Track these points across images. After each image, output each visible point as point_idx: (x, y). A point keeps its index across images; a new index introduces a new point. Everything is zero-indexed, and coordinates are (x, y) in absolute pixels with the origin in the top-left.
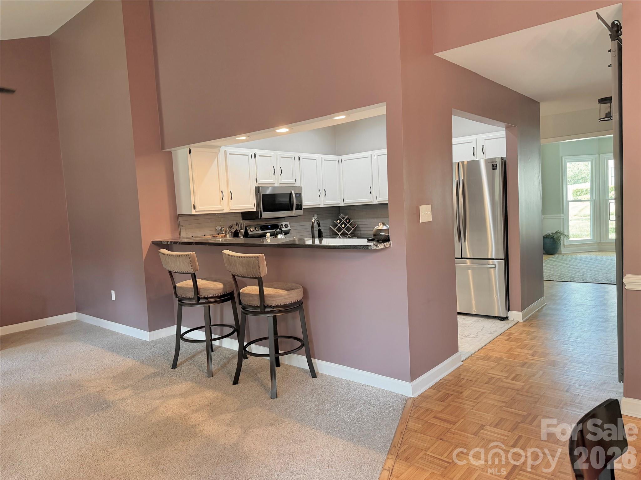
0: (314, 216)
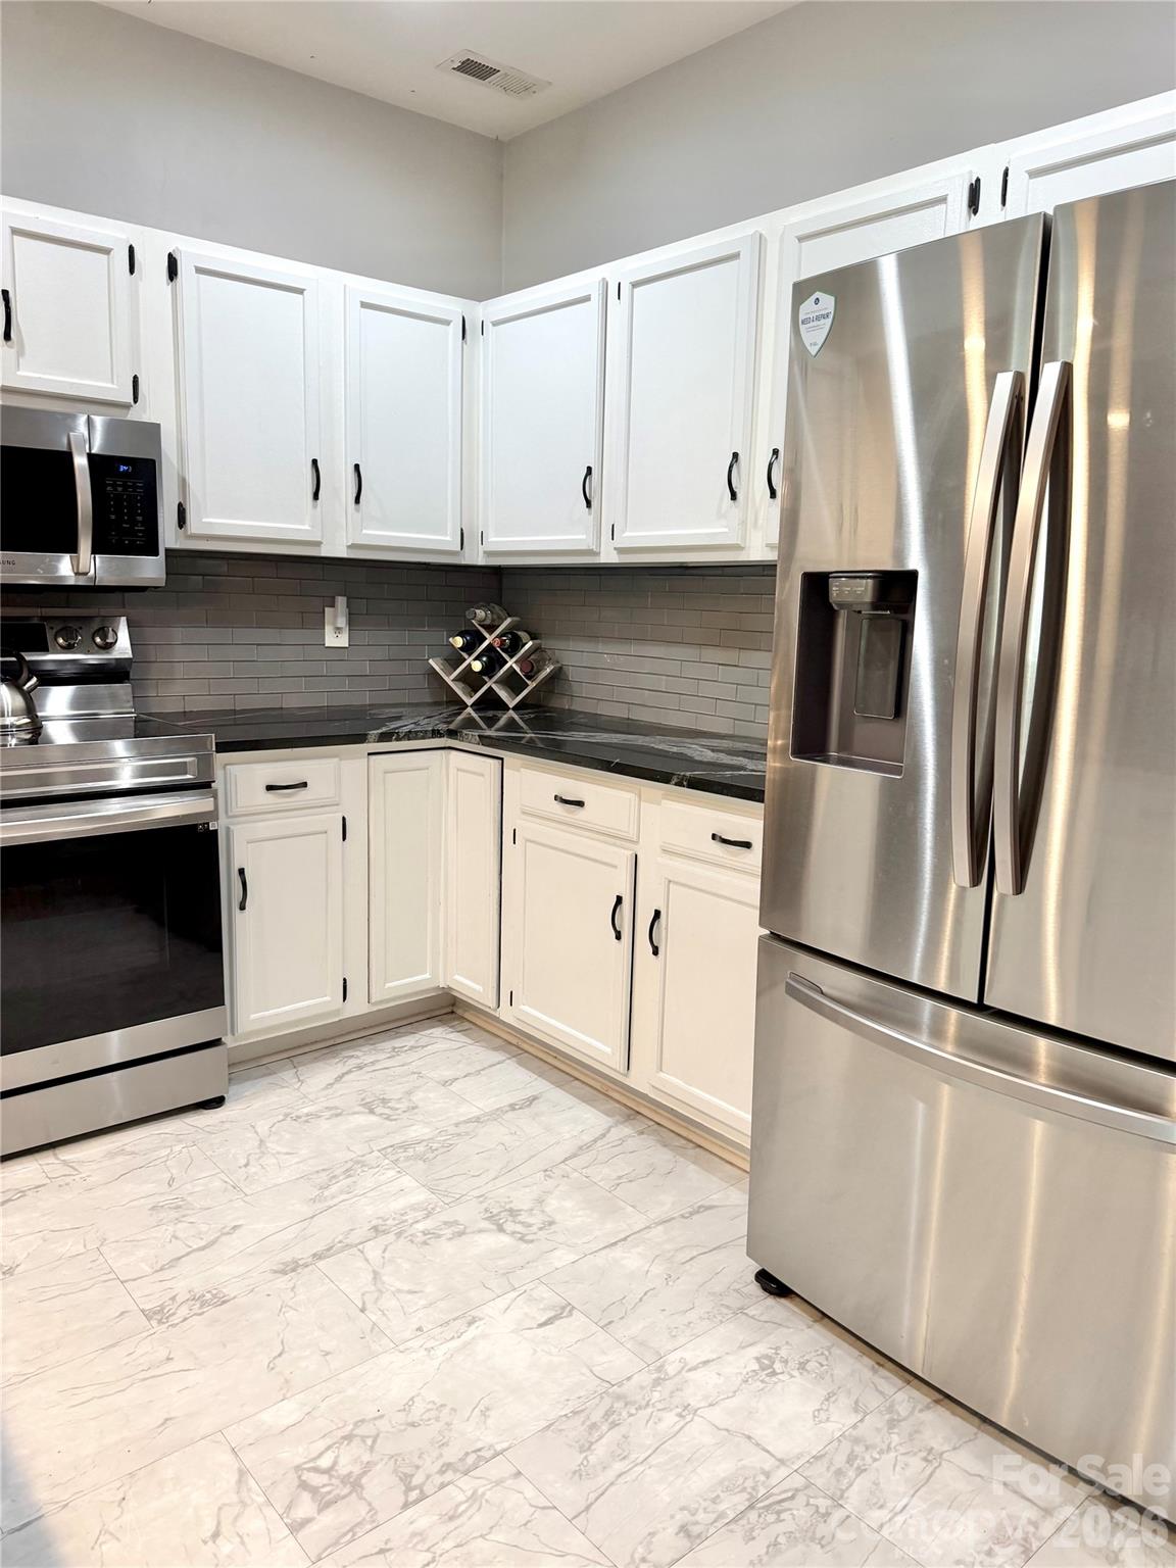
0: (333, 606)
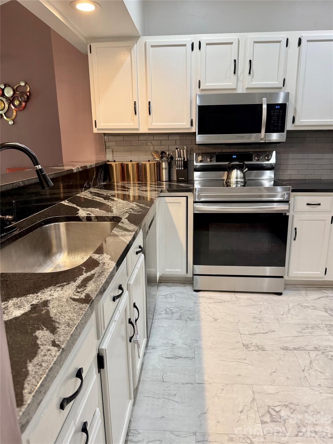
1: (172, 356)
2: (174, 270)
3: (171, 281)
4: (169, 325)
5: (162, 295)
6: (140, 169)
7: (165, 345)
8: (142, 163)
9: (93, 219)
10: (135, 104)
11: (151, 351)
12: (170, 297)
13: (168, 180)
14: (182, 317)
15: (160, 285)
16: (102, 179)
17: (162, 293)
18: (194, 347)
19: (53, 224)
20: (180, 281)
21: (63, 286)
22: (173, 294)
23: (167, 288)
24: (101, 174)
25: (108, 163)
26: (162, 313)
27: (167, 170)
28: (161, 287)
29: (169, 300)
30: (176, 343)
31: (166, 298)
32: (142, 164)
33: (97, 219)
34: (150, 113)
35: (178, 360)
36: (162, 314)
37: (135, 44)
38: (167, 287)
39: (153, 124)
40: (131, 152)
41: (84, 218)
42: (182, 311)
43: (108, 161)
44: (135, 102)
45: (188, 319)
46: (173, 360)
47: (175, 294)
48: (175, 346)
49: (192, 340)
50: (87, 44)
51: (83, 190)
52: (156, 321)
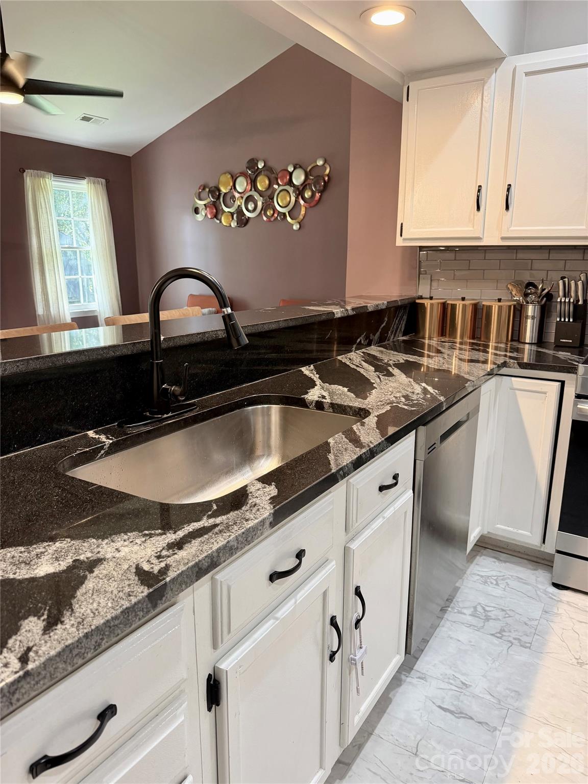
1: (452, 709)
2: (515, 531)
3: (507, 549)
4: (470, 642)
5: (479, 574)
6: (479, 314)
7: (447, 680)
8: (484, 303)
9: (326, 406)
10: (479, 191)
11: (415, 681)
12: (495, 583)
13: (536, 342)
14: (504, 633)
15: (482, 553)
16: (401, 330)
17: (480, 570)
18: (508, 706)
19: (260, 406)
20: (528, 555)
21: (151, 536)
22: (502, 580)
23: (494, 562)
24: (400, 322)
25: (418, 301)
26: (465, 611)
27: (537, 321)
28: (483, 557)
29: (490, 589)
30: (470, 684)
31: (486, 582)
32: (483, 305)
33: (333, 408)
34: (507, 208)
35: (462, 720)
36: (464, 614)
37: (492, 74)
38: (496, 560)
39: (512, 228)
40: (467, 282)
41: (312, 404)
42: (509, 620)
43: (421, 298)
44: (480, 186)
45: (516, 642)
46: (452, 717)
47: (508, 581)
48: (468, 689)
49: (509, 689)
50: (404, 85)
51: (354, 349)
52: (448, 624)
